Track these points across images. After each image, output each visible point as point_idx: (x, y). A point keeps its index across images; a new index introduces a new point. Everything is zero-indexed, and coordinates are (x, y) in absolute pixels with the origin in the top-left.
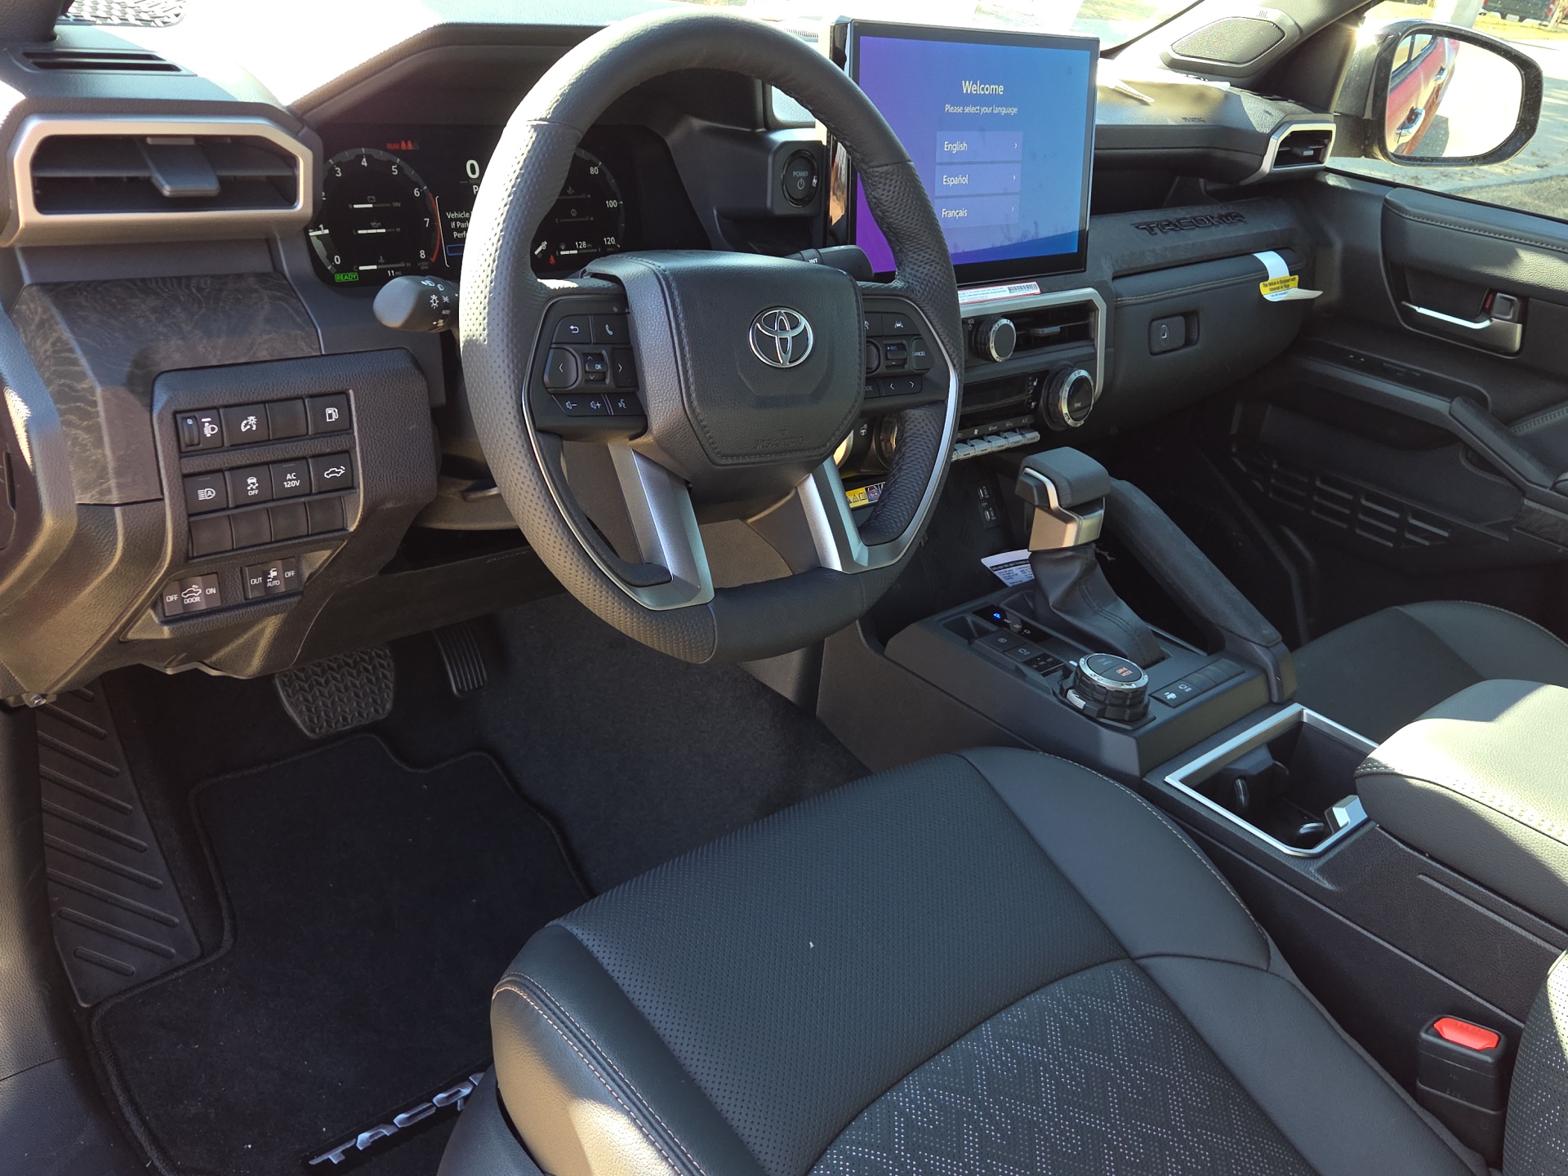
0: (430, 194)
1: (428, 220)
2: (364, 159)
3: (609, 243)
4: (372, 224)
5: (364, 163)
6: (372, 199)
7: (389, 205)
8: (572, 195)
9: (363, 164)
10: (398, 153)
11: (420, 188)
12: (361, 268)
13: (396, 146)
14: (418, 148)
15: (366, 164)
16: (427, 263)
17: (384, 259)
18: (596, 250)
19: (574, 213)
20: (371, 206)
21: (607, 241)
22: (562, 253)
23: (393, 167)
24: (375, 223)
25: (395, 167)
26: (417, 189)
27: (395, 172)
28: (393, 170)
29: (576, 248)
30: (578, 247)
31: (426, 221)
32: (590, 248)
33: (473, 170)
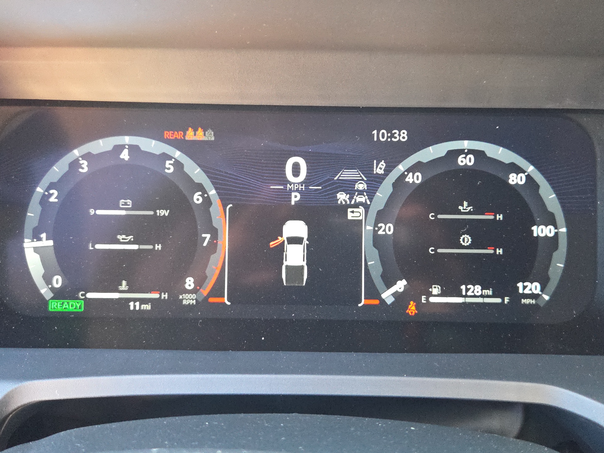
0: (219, 202)
1: (208, 236)
2: (126, 152)
3: (527, 291)
4: (120, 237)
5: (125, 155)
6: (126, 204)
7: (151, 213)
8: (470, 213)
9: (122, 156)
10: (177, 144)
11: (204, 192)
12: (90, 295)
13: (178, 135)
15: (126, 158)
16: (194, 296)
17: (128, 285)
18: (498, 300)
19: (466, 240)
20: (123, 213)
21: (525, 287)
22: (432, 300)
23: (168, 162)
24: (124, 236)
25: (172, 162)
26: (200, 193)
27: (169, 169)
28: (167, 165)
29: (461, 296)
30: (464, 293)
31: (206, 238)
32: (488, 296)
33: (296, 170)
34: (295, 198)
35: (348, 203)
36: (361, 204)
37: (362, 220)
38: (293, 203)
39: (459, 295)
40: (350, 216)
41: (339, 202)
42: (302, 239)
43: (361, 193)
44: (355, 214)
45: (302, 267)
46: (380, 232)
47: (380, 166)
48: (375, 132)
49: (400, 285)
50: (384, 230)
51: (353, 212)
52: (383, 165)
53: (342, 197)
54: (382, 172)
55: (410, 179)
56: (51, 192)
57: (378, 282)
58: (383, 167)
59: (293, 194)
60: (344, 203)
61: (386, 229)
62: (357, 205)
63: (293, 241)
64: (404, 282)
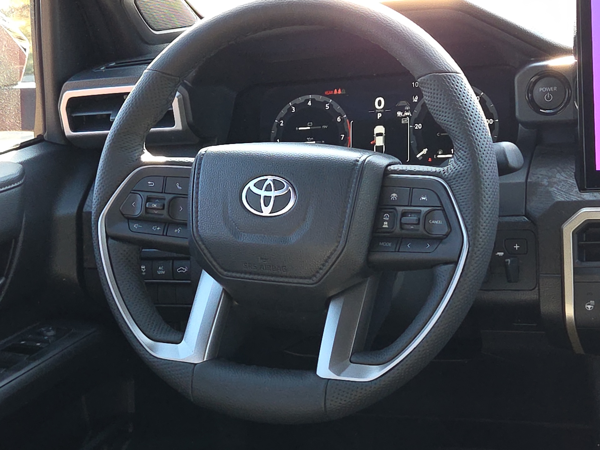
0: (348, 120)
1: (343, 136)
2: (310, 102)
4: (308, 139)
5: (310, 103)
6: (310, 124)
7: (320, 127)
9: (308, 104)
10: (330, 97)
11: (341, 116)
13: (331, 93)
14: (345, 93)
15: (310, 104)
20: (309, 128)
22: (439, 156)
24: (309, 138)
25: (328, 104)
26: (340, 117)
27: (327, 108)
28: (326, 106)
29: (451, 154)
30: (452, 152)
31: (342, 136)
33: (380, 103)
34: (379, 115)
35: (402, 116)
36: (408, 116)
37: (408, 123)
38: (378, 118)
40: (403, 122)
41: (398, 116)
42: (383, 133)
43: (407, 111)
44: (405, 121)
45: (383, 146)
46: (416, 128)
47: (415, 98)
48: (413, 83)
49: (425, 151)
50: (418, 127)
51: (404, 120)
52: (417, 98)
53: (399, 114)
54: (416, 101)
56: (281, 121)
57: (415, 150)
58: (417, 99)
59: (379, 114)
60: (400, 116)
61: (419, 126)
62: (406, 117)
63: (379, 134)
64: (426, 149)
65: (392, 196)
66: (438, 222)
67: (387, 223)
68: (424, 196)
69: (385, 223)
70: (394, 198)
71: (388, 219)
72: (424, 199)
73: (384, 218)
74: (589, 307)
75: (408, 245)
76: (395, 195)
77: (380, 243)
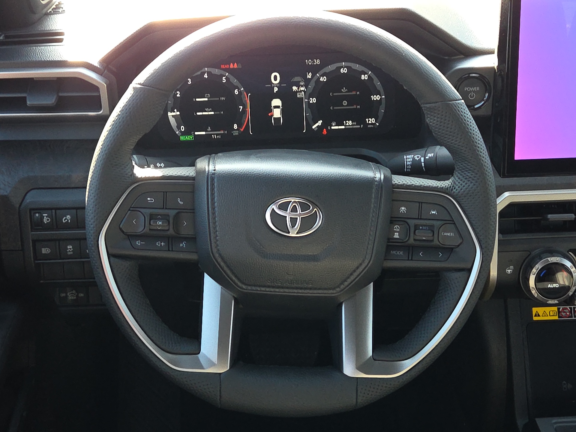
0: (245, 93)
1: (241, 107)
2: (206, 74)
3: (370, 122)
4: (206, 109)
5: (206, 76)
6: (208, 96)
7: (218, 99)
8: (346, 92)
9: (205, 77)
10: (226, 70)
11: (239, 89)
12: (196, 133)
13: (226, 67)
14: (241, 67)
15: (206, 77)
16: (237, 132)
17: (210, 128)
18: (359, 126)
19: (345, 103)
20: (206, 99)
21: (369, 121)
22: (333, 128)
23: (223, 78)
24: (208, 109)
25: (225, 78)
26: (237, 90)
27: (224, 80)
28: (223, 79)
29: (344, 125)
30: (345, 124)
31: (240, 108)
32: (354, 125)
33: (275, 78)
34: (276, 89)
35: (297, 90)
36: (302, 91)
37: (303, 98)
38: (275, 92)
39: (343, 125)
40: (298, 96)
41: (294, 91)
42: (280, 106)
43: (302, 86)
44: (300, 95)
45: (280, 118)
46: (311, 102)
47: (309, 74)
48: (307, 61)
49: (320, 123)
51: (299, 94)
53: (295, 88)
54: (310, 77)
55: (321, 79)
56: (177, 92)
57: (311, 121)
58: (311, 75)
59: (275, 88)
60: (295, 91)
61: (313, 100)
62: (301, 91)
63: (276, 107)
64: (321, 121)
65: (401, 209)
66: (450, 234)
67: (398, 234)
68: (434, 210)
69: (395, 234)
70: (403, 211)
71: (399, 230)
72: (434, 213)
73: (395, 230)
74: (509, 271)
75: (420, 254)
76: (404, 208)
77: (392, 251)
